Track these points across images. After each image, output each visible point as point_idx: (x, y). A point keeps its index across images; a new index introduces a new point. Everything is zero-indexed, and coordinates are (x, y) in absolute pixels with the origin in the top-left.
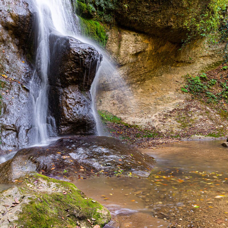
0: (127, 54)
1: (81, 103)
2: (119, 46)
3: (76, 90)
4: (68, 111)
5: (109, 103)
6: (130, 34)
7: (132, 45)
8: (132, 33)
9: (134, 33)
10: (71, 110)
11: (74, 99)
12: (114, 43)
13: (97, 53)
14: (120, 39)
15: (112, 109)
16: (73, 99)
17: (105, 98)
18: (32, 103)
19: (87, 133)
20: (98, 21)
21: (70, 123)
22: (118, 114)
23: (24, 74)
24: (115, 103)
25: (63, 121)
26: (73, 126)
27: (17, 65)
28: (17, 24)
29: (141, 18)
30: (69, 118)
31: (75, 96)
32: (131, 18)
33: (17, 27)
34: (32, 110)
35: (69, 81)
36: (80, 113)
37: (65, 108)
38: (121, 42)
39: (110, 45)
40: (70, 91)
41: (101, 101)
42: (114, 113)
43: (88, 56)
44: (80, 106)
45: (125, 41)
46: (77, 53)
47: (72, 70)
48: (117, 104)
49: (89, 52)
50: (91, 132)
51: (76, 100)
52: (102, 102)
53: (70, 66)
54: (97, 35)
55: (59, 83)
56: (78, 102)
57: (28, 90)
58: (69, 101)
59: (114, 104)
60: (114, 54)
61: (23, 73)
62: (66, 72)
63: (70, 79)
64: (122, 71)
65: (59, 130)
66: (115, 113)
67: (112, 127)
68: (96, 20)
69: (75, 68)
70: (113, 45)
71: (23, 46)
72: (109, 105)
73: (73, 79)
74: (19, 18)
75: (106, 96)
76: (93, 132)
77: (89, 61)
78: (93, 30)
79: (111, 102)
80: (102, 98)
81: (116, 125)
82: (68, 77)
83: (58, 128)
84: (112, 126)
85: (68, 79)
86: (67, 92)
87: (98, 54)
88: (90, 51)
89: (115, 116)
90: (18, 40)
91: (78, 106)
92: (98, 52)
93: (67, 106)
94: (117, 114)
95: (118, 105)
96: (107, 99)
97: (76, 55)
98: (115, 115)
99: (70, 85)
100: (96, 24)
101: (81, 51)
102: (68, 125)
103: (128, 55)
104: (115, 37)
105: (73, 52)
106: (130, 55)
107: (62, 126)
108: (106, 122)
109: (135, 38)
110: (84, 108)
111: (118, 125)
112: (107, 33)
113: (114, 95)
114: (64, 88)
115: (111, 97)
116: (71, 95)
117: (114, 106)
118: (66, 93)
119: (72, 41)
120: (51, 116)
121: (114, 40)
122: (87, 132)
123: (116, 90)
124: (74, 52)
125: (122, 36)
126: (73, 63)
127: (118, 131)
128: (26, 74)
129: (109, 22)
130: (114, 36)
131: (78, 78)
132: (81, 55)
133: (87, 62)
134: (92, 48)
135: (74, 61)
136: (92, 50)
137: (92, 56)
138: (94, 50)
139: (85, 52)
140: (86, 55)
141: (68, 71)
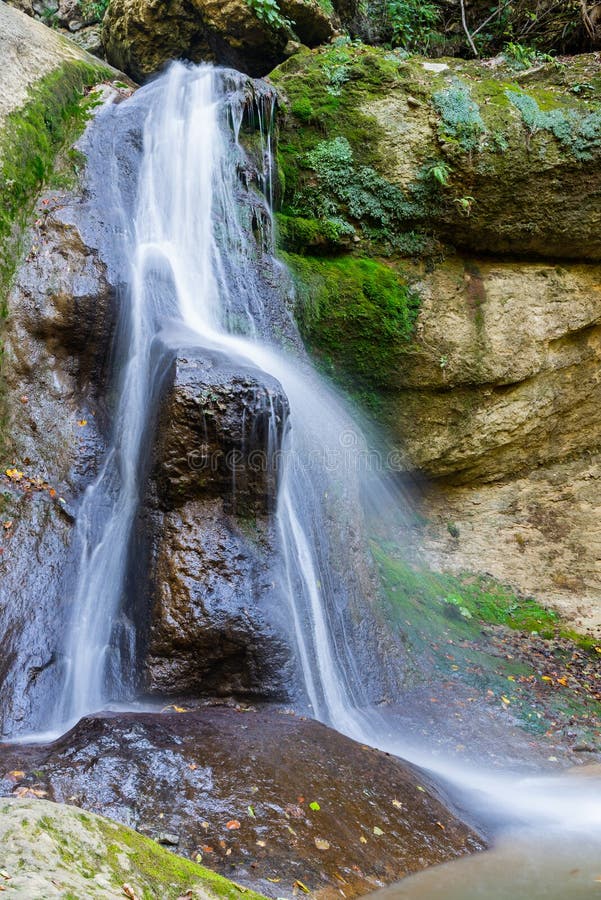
0: (525, 344)
1: (224, 567)
2: (479, 320)
3: (211, 519)
4: (174, 599)
5: (498, 538)
6: (523, 273)
7: (538, 310)
8: (530, 271)
9: (541, 268)
10: (184, 596)
11: (199, 553)
12: (452, 314)
13: (264, 394)
14: (475, 298)
15: (514, 564)
16: (195, 550)
17: (472, 519)
18: (76, 563)
19: (256, 690)
20: (370, 257)
21: (179, 645)
22: (544, 591)
23: (77, 463)
24: (525, 536)
25: (156, 638)
26: (194, 658)
27: (60, 434)
28: (69, 321)
29: (544, 224)
30: (177, 625)
31: (203, 541)
32: (501, 229)
33: (71, 328)
34: (72, 591)
35: (182, 489)
36: (219, 607)
37: (166, 589)
38: (485, 305)
39: (432, 322)
40: (185, 523)
41: (455, 533)
42: (526, 584)
43: (232, 405)
44: (221, 579)
45: (503, 302)
46: (193, 401)
47: (187, 451)
48: (538, 543)
49: (235, 394)
50: (269, 687)
51: (208, 556)
52: (462, 536)
53: (178, 441)
54: (371, 300)
55: (153, 495)
56: (214, 564)
57: (70, 520)
58: (181, 558)
59: (522, 544)
60: (460, 349)
61: (75, 459)
62: (168, 459)
63: (182, 482)
64: (521, 404)
65: (143, 675)
66: (531, 586)
67: (518, 654)
68: (365, 254)
69: (196, 446)
70: (450, 321)
71: (92, 374)
72: (498, 546)
73: (193, 482)
74: (76, 304)
75: (477, 508)
76: (276, 685)
77: (239, 421)
78: (350, 289)
79: (509, 534)
80: (459, 519)
81: (534, 641)
82: (177, 475)
83: (140, 667)
84: (516, 646)
85: (178, 481)
86: (178, 525)
87: (268, 394)
88: (238, 391)
89: (529, 600)
90: (77, 360)
91: (212, 578)
92: (266, 391)
93: (173, 580)
94: (537, 590)
95: (540, 549)
96: (484, 520)
97: (189, 407)
98: (528, 594)
99: (190, 499)
100: (364, 267)
101: (206, 393)
102: (172, 656)
103: (529, 346)
104: (451, 295)
105: (179, 400)
106: (541, 343)
107: (154, 656)
108: (488, 629)
109: (546, 283)
110: (238, 584)
111: (546, 641)
112: (413, 287)
113: (516, 502)
114: (170, 511)
115: (501, 513)
116: (190, 536)
117: (522, 551)
118: (172, 529)
119: (185, 366)
120: (127, 615)
121: (451, 304)
122: (257, 686)
123: (521, 483)
124: (184, 397)
125: (486, 285)
126: (187, 432)
127: (547, 673)
128: (84, 463)
129: (416, 252)
130: (445, 292)
131: (212, 477)
132: (206, 406)
133: (230, 425)
134: (244, 380)
135: (187, 424)
136: (246, 386)
137: (245, 404)
138: (251, 386)
139: (222, 394)
140: (225, 403)
141: (172, 456)
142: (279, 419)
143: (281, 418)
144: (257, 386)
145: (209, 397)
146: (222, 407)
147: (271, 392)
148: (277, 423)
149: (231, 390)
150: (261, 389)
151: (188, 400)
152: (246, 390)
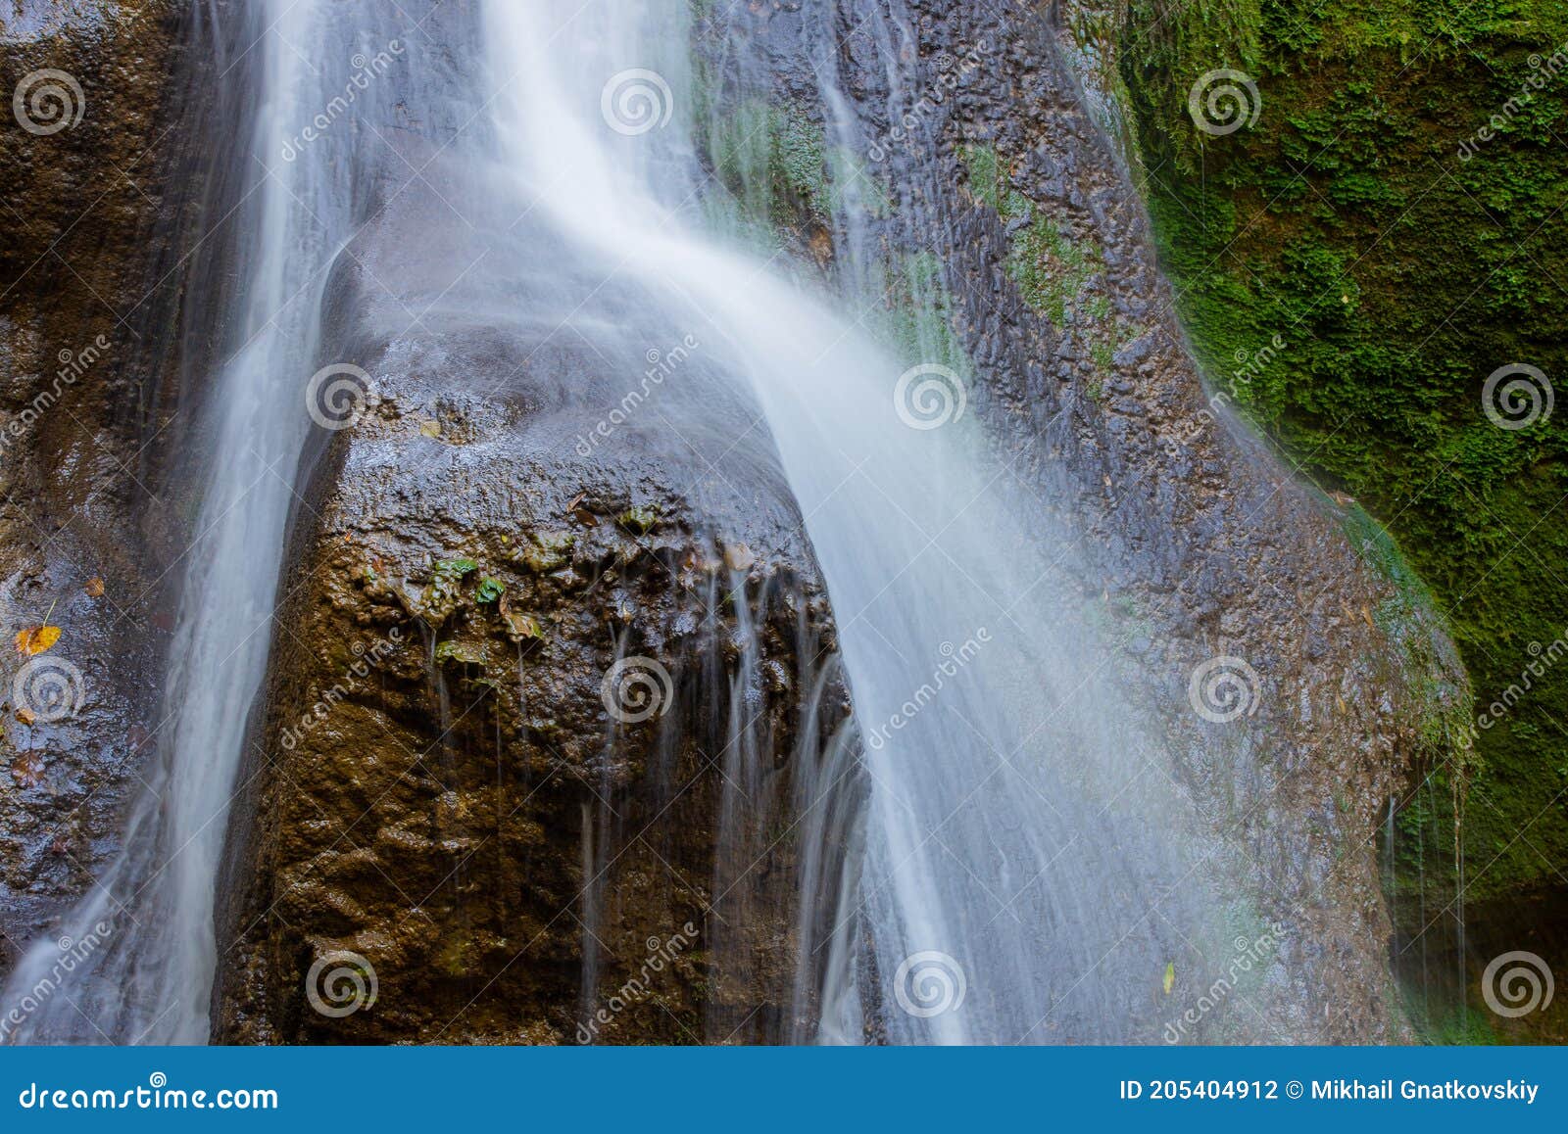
13: (712, 565)
43: (567, 618)
46: (396, 602)
47: (378, 820)
49: (586, 568)
53: (341, 777)
62: (301, 857)
69: (420, 799)
73: (414, 956)
87: (727, 566)
88: (595, 554)
92: (720, 550)
97: (384, 628)
101: (455, 562)
105: (342, 597)
124: (359, 584)
126: (379, 736)
131: (499, 932)
132: (454, 625)
133: (560, 709)
134: (624, 507)
135: (374, 702)
136: (633, 529)
137: (625, 612)
138: (654, 530)
139: (523, 569)
140: (541, 606)
141: (317, 842)
142: (782, 677)
143: (793, 669)
144: (686, 528)
145: (469, 580)
146: (522, 625)
147: (742, 557)
148: (773, 697)
149: (567, 551)
150: (704, 543)
151: (378, 599)
152: (630, 552)
